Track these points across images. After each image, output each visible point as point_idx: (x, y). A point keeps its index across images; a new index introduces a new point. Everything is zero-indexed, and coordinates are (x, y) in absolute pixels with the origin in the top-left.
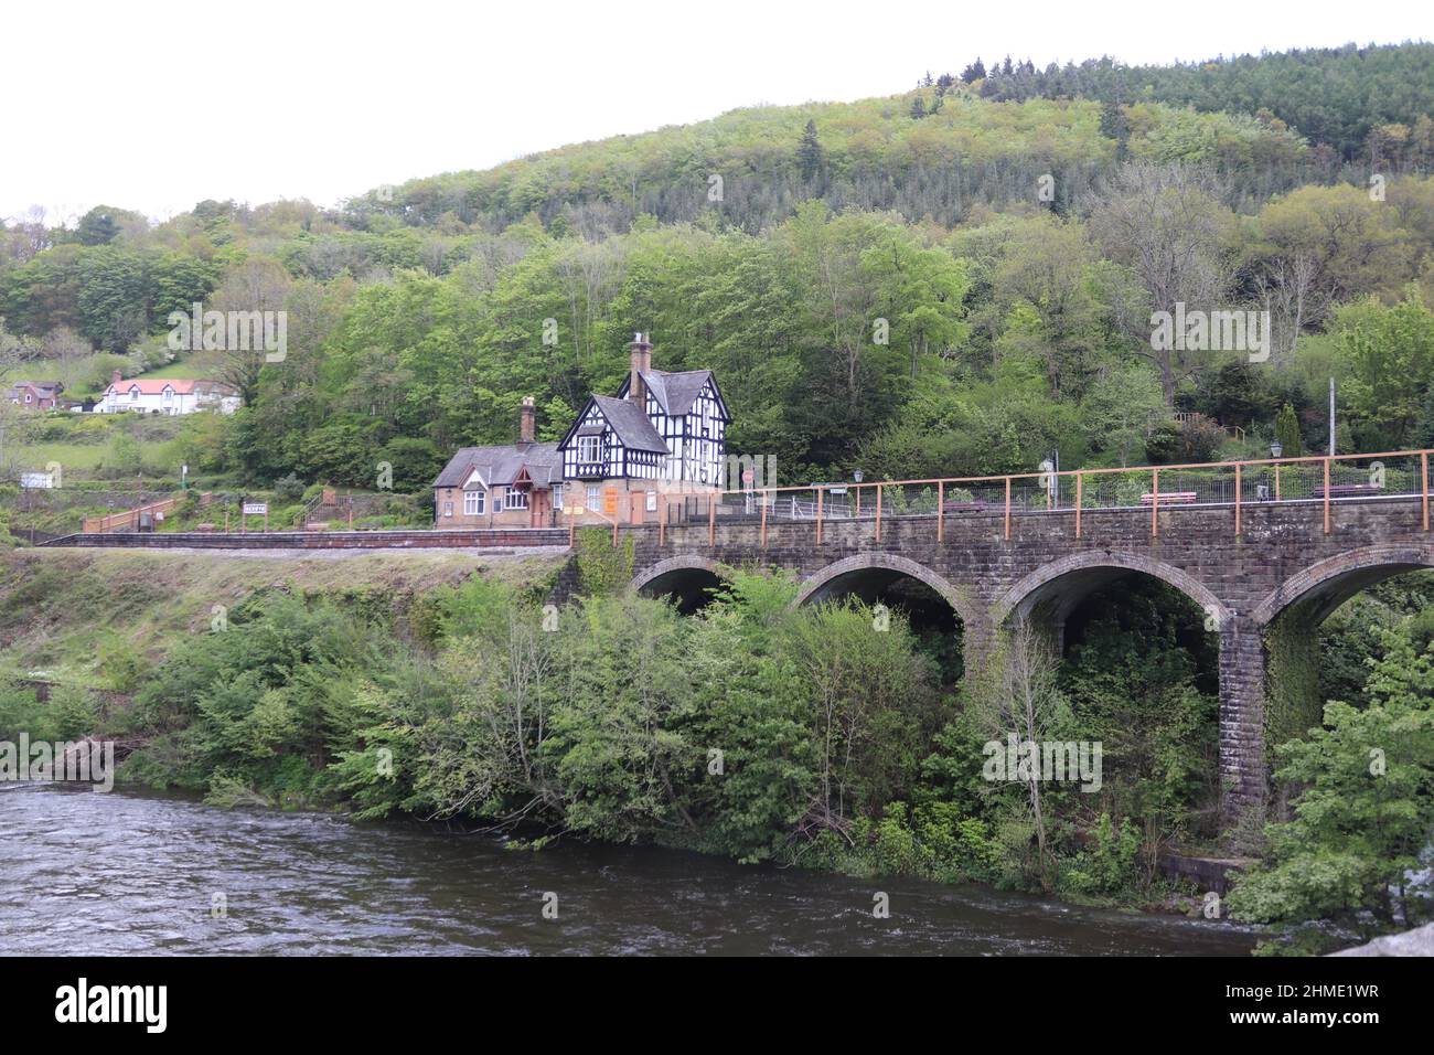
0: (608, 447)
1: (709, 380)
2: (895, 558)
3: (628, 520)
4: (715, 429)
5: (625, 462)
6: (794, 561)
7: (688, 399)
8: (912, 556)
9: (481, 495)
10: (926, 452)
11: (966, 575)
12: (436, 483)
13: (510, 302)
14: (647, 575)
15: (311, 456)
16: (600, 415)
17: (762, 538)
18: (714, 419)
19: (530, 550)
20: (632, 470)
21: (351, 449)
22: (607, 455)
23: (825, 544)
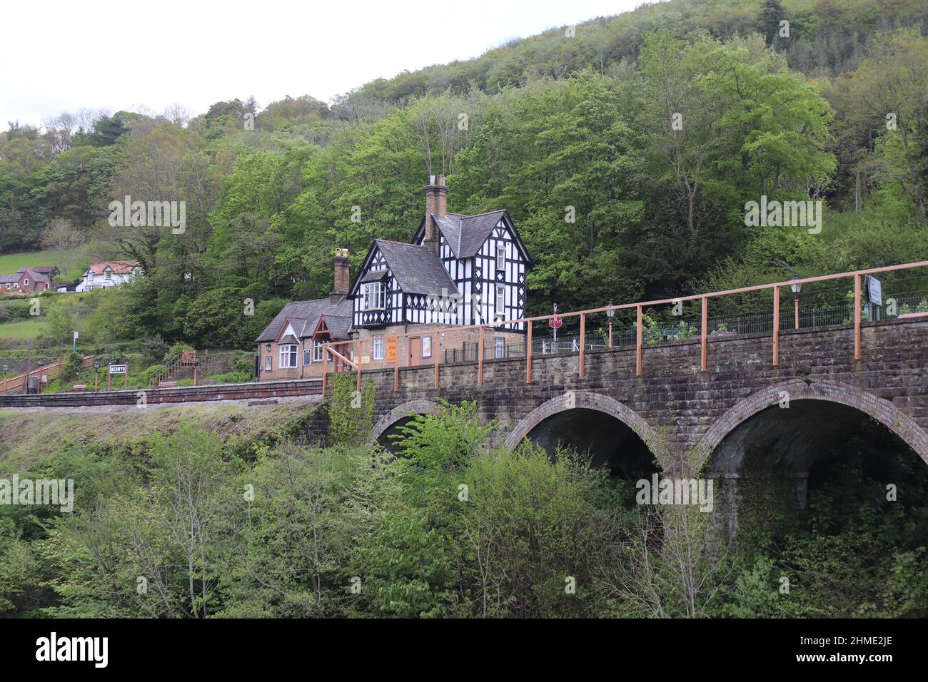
0: (390, 293)
1: (503, 219)
2: (598, 396)
4: (514, 272)
5: (405, 308)
6: (507, 404)
7: (479, 240)
8: (614, 394)
9: (293, 348)
11: (664, 415)
12: (258, 339)
14: (384, 423)
15: (196, 319)
16: (383, 260)
17: (480, 380)
18: (512, 261)
20: (412, 315)
21: (230, 311)
22: (389, 301)
23: (534, 384)
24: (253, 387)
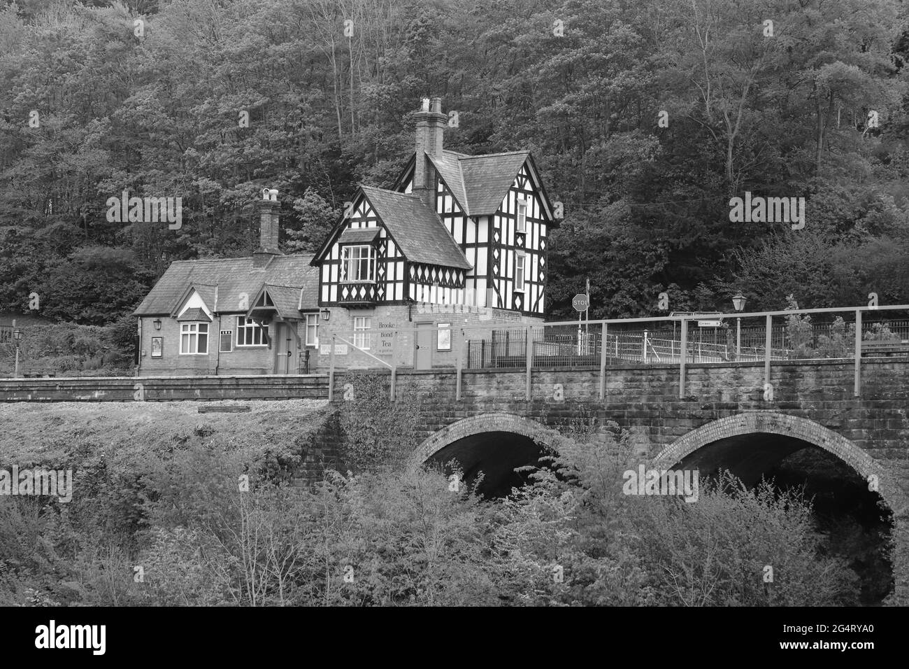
0: (383, 260)
1: (525, 164)
2: (791, 419)
3: (410, 363)
4: (535, 235)
5: (407, 280)
6: (646, 423)
7: (496, 192)
8: (817, 417)
9: (203, 327)
10: (838, 268)
11: (896, 445)
12: (139, 311)
13: (239, 57)
14: (437, 441)
16: (372, 214)
17: (601, 392)
18: (532, 220)
19: (271, 405)
20: (417, 291)
22: (381, 272)
23: (690, 399)
24: (160, 383)
